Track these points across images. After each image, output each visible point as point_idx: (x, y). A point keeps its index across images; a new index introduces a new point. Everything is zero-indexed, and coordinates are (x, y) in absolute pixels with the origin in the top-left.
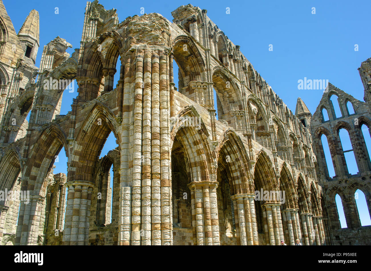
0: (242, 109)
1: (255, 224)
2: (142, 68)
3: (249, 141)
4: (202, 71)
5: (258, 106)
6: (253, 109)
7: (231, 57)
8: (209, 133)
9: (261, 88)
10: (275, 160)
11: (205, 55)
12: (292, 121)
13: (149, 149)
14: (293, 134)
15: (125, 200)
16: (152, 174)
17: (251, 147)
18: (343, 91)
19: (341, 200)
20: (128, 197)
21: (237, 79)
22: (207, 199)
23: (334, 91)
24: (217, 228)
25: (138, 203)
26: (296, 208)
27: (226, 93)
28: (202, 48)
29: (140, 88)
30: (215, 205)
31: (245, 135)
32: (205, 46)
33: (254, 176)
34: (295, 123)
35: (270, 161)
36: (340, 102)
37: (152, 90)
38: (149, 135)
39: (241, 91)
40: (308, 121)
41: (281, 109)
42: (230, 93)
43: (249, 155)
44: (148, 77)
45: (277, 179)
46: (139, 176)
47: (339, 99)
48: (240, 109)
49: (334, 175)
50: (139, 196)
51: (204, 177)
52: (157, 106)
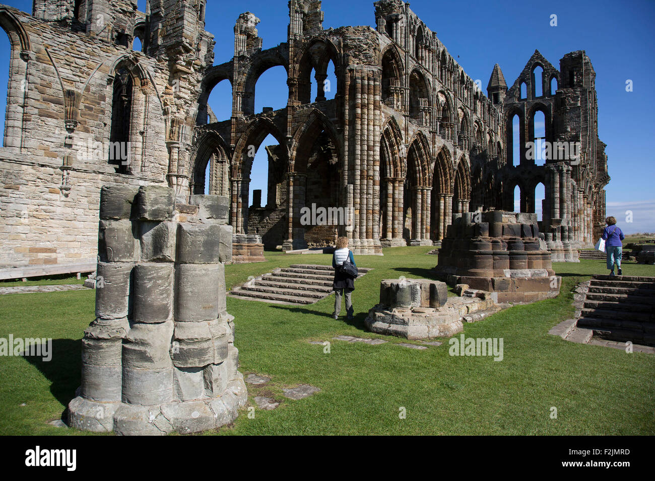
0: (431, 105)
1: (429, 212)
2: (360, 90)
3: (434, 138)
4: (401, 75)
5: (446, 97)
6: (440, 101)
7: (426, 47)
8: (403, 137)
9: (451, 73)
10: (455, 153)
11: (404, 58)
12: (481, 102)
13: (365, 158)
14: (479, 119)
15: (350, 193)
16: (367, 176)
17: (435, 144)
18: (550, 64)
19: (520, 192)
20: (352, 191)
21: (430, 73)
22: (397, 192)
23: (540, 62)
24: (401, 214)
25: (358, 196)
26: (468, 198)
27: (417, 87)
28: (402, 50)
29: (359, 108)
30: (402, 197)
31: (430, 132)
32: (405, 48)
33: (433, 171)
34: (484, 105)
35: (449, 155)
36: (543, 77)
37: (368, 110)
38: (366, 148)
39: (432, 86)
40: (502, 97)
41: (470, 92)
42: (421, 88)
43: (431, 151)
44: (365, 98)
45: (453, 172)
46: (359, 177)
47: (543, 74)
48: (429, 106)
49: (519, 164)
50: (359, 191)
51: (396, 174)
52: (372, 123)
